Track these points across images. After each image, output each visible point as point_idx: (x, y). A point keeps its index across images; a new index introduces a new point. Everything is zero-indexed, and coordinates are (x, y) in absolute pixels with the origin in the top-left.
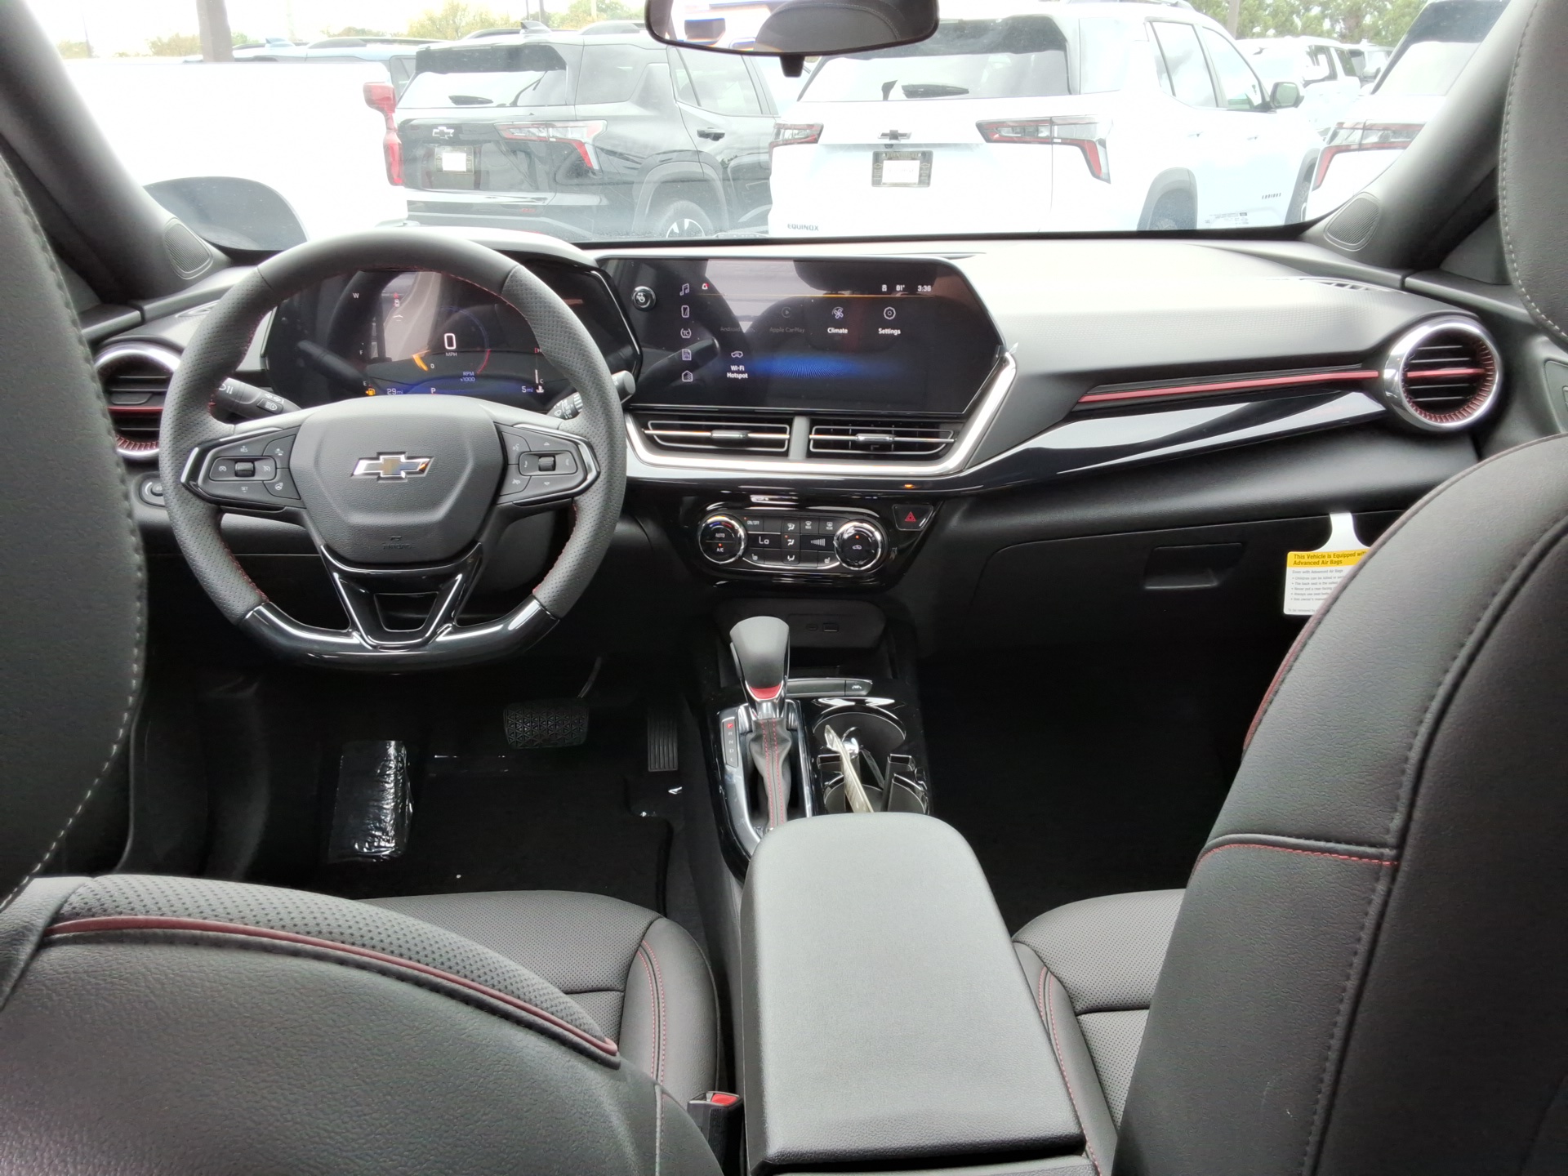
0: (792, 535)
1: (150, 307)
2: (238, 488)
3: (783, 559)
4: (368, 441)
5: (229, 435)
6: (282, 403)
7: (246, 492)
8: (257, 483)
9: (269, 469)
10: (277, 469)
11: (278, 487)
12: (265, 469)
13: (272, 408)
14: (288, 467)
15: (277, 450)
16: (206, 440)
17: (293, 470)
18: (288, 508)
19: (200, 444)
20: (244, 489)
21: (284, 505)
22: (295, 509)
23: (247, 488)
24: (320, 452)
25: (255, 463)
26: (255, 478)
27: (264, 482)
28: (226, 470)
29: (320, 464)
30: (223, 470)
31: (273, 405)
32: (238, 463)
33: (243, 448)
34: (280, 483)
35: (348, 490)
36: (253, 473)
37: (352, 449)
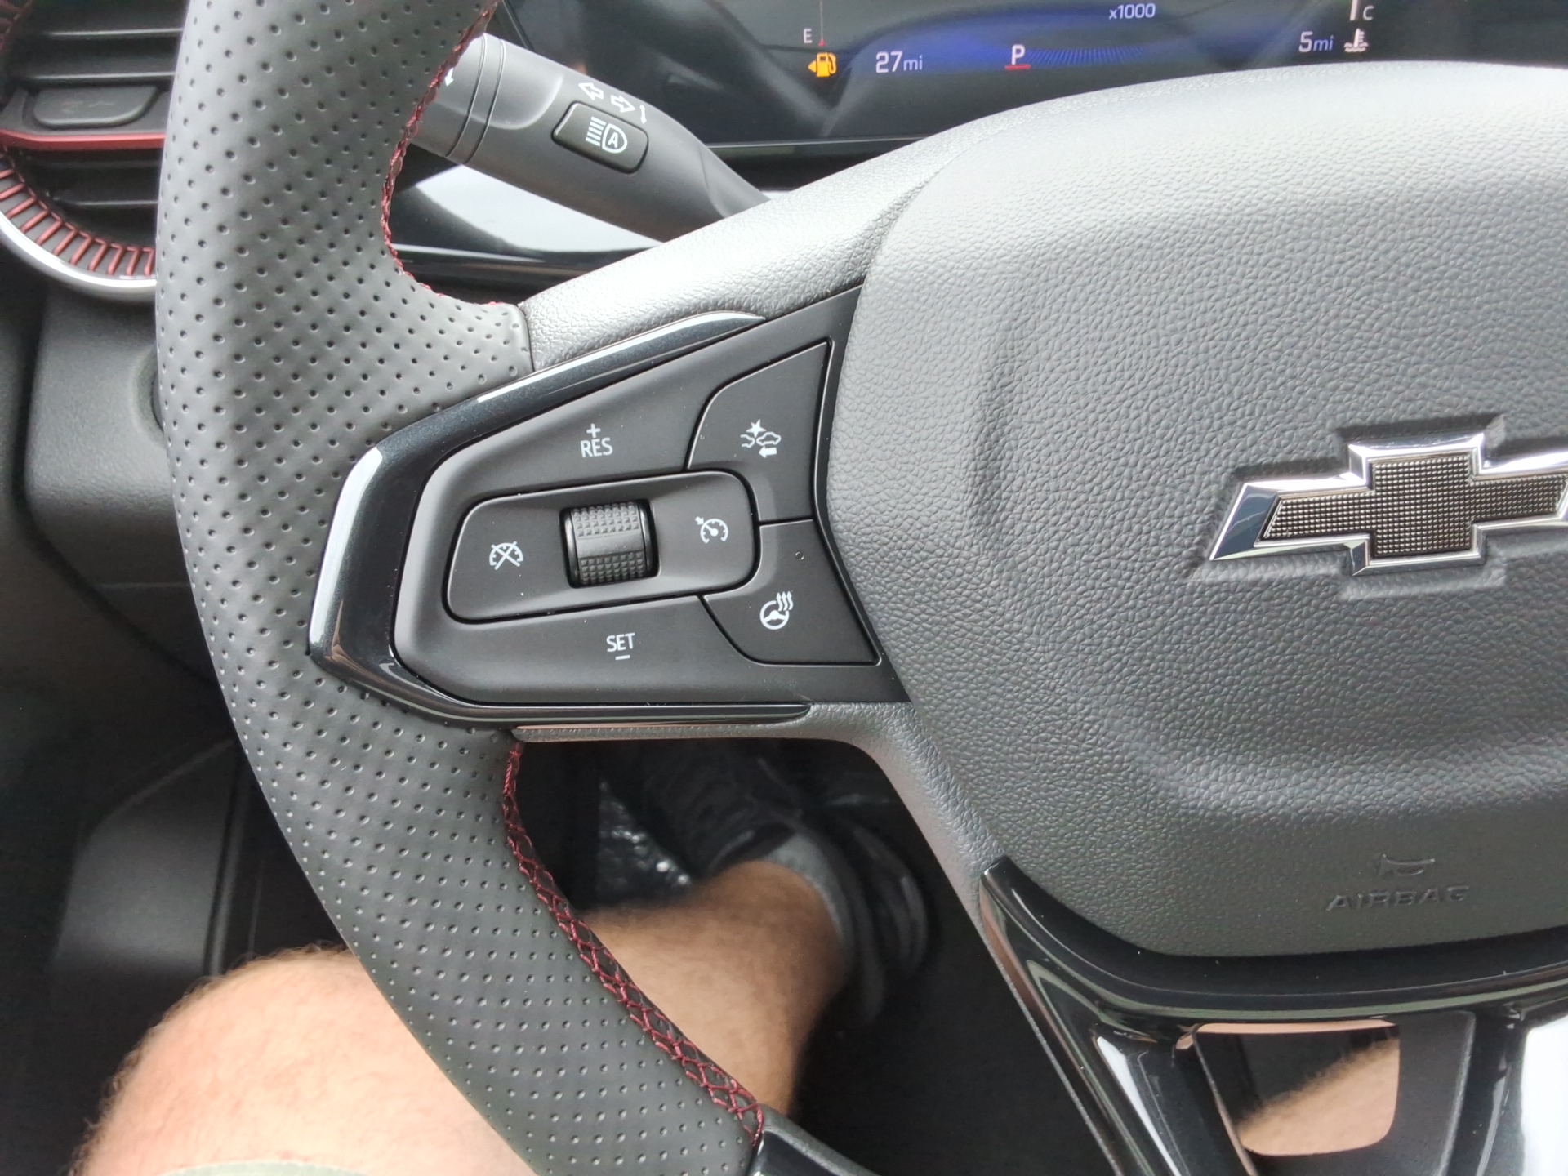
2: (590, 642)
4: (1276, 359)
5: (514, 374)
6: (643, 120)
7: (628, 657)
8: (674, 608)
9: (721, 529)
10: (761, 527)
11: (774, 615)
12: (703, 534)
13: (612, 146)
14: (813, 516)
15: (756, 428)
16: (405, 411)
17: (840, 526)
18: (824, 706)
19: (370, 441)
20: (619, 642)
21: (804, 698)
22: (855, 708)
23: (630, 636)
24: (1002, 434)
25: (654, 508)
26: (662, 582)
27: (707, 598)
28: (521, 559)
29: (1009, 505)
30: (506, 560)
31: (611, 132)
32: (575, 516)
33: (590, 437)
34: (778, 597)
35: (1178, 642)
36: (650, 559)
37: (1196, 414)
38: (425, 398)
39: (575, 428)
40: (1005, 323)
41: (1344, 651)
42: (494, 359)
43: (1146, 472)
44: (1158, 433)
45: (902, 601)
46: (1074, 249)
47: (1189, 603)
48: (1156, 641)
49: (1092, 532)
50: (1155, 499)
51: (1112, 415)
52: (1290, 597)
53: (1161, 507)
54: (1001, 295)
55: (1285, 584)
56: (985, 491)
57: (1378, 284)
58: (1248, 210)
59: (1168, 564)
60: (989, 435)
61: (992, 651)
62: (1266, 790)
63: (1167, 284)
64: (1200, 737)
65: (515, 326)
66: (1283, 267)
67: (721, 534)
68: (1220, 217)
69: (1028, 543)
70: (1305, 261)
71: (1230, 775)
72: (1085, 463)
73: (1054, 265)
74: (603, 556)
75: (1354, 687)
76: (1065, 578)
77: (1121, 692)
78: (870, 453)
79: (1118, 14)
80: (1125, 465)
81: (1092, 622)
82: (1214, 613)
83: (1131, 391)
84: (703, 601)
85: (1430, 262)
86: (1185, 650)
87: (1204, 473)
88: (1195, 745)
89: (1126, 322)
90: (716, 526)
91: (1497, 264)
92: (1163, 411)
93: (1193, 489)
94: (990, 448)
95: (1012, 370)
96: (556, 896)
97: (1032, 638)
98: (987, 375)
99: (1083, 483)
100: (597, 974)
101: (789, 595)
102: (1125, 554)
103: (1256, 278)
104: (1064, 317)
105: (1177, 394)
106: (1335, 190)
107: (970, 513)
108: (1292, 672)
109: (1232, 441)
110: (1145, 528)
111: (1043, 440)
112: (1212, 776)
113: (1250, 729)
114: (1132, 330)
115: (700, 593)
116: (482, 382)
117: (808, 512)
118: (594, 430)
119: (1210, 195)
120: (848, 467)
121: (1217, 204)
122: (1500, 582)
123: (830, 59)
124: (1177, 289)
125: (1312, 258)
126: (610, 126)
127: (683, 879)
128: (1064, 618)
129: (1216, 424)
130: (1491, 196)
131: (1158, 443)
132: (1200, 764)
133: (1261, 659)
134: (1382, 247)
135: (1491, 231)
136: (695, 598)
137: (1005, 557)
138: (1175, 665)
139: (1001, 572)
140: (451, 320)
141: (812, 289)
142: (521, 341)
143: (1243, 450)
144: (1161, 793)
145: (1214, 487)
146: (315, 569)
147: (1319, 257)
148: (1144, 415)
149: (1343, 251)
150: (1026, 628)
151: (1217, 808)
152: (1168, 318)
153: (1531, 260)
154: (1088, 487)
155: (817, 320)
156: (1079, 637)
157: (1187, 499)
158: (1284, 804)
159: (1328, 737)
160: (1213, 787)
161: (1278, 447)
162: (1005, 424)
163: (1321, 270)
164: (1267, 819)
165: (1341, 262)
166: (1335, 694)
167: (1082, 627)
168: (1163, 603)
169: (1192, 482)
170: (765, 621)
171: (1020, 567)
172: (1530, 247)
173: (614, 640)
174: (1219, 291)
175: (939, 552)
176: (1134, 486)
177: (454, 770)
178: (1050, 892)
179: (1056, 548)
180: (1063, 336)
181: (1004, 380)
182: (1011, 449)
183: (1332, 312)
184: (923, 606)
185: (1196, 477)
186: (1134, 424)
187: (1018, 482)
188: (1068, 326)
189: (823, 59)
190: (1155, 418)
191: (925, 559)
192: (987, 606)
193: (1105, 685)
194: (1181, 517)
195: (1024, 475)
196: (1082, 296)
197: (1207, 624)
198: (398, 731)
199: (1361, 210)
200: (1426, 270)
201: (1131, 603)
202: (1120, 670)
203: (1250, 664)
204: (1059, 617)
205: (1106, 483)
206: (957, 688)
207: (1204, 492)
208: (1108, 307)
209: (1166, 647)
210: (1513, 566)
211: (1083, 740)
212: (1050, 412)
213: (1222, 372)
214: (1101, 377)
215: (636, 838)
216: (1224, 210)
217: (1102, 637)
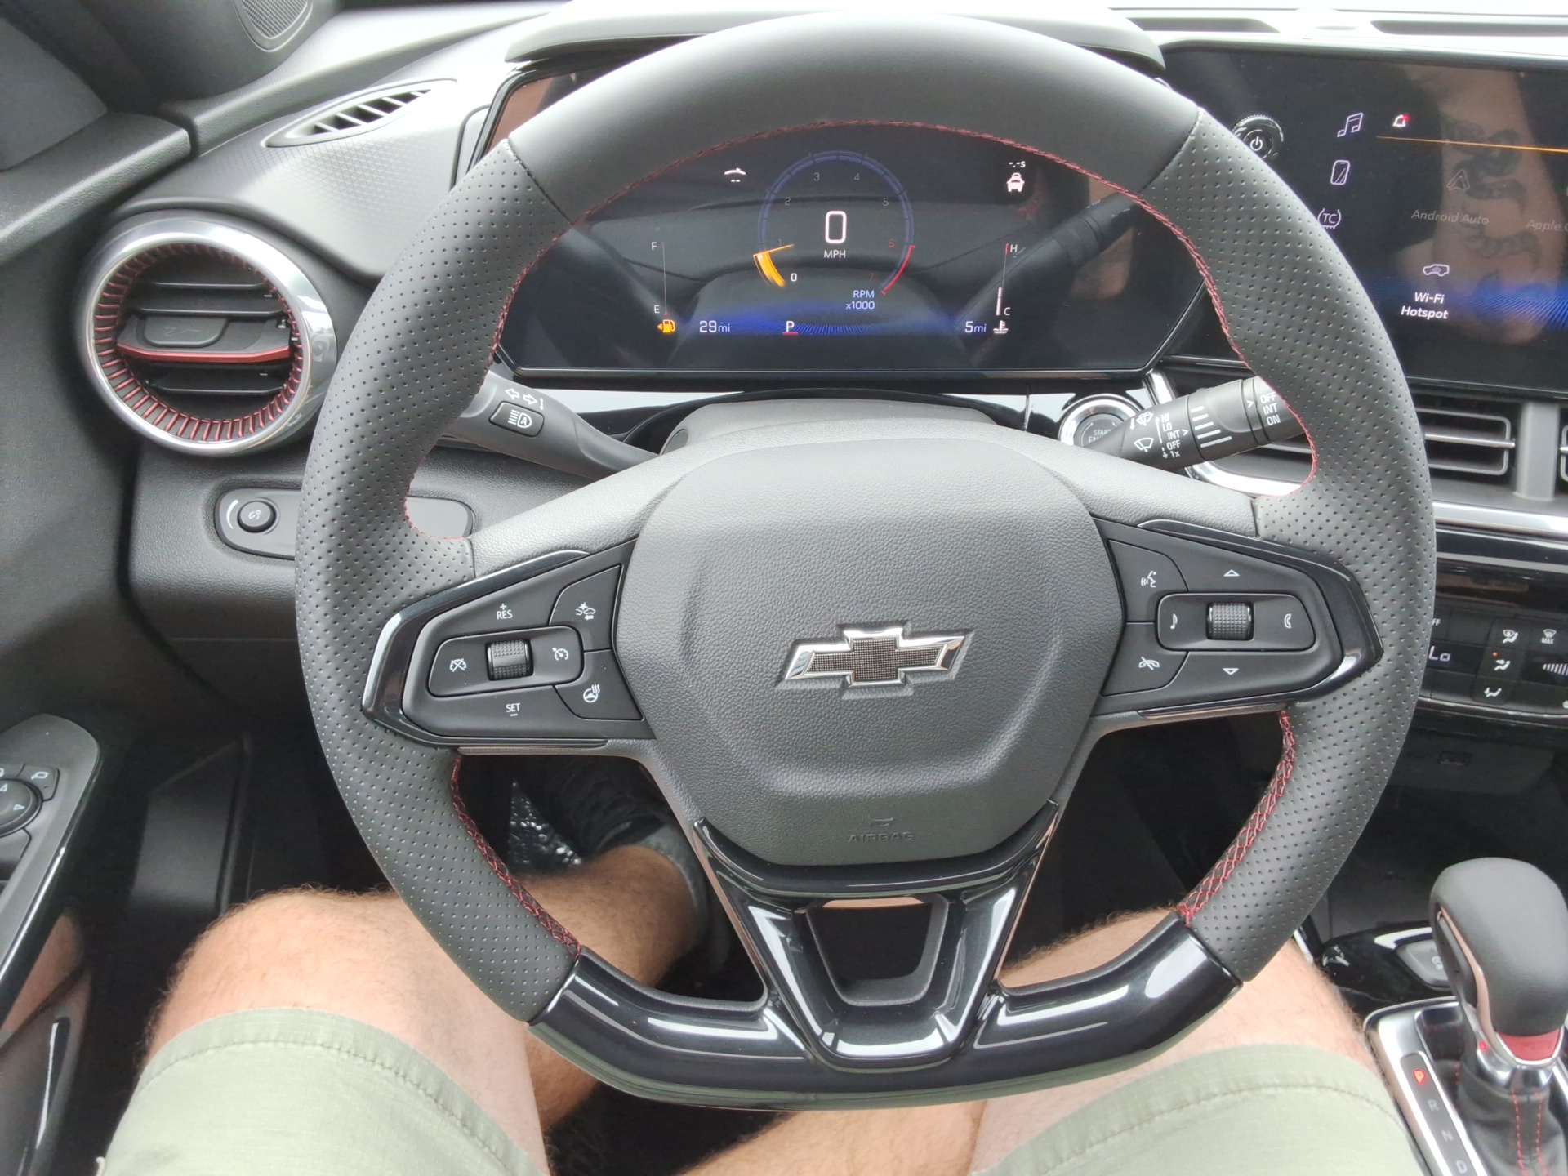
0: (1507, 652)
1: (206, 118)
2: (496, 706)
3: (1474, 691)
4: (814, 592)
5: (465, 579)
6: (542, 408)
7: (516, 715)
8: (540, 691)
9: (565, 654)
10: (585, 653)
11: (590, 696)
12: (556, 656)
13: (523, 425)
14: (611, 648)
15: (583, 606)
16: (412, 597)
17: (622, 655)
18: (615, 740)
19: (395, 611)
20: (513, 707)
21: (604, 736)
22: (631, 742)
23: (518, 704)
24: (695, 619)
25: (532, 643)
26: (535, 679)
27: (557, 687)
28: (465, 667)
29: (698, 651)
30: (458, 668)
31: (523, 417)
32: (493, 646)
33: (501, 610)
34: (593, 687)
35: (772, 716)
36: (529, 667)
37: (778, 615)
38: (423, 590)
39: (494, 606)
40: (697, 568)
41: (844, 722)
42: (456, 571)
43: (757, 639)
44: (763, 622)
45: (650, 692)
46: (730, 535)
47: (776, 699)
48: (763, 715)
49: (734, 665)
50: (761, 651)
51: (743, 613)
52: (819, 697)
53: (764, 655)
54: (696, 554)
55: (818, 691)
56: (687, 644)
57: (859, 561)
58: (806, 524)
59: (767, 681)
60: (688, 618)
61: (690, 718)
62: (813, 785)
63: (769, 555)
64: (784, 759)
65: (467, 554)
66: (818, 551)
67: (565, 656)
68: (794, 526)
69: (706, 669)
70: (828, 549)
71: (797, 777)
72: (731, 634)
73: (720, 543)
74: (505, 667)
75: (850, 738)
76: (723, 685)
77: (748, 738)
78: (636, 622)
79: (852, 306)
80: (748, 636)
81: (735, 706)
82: (787, 703)
83: (751, 603)
84: (555, 688)
85: (882, 552)
86: (775, 720)
87: (782, 641)
88: (782, 763)
89: (750, 571)
90: (562, 652)
91: (912, 554)
92: (764, 613)
93: (777, 648)
94: (689, 624)
95: (700, 590)
96: (476, 833)
97: (708, 712)
98: (688, 591)
99: (730, 643)
100: (497, 872)
101: (598, 686)
102: (748, 675)
103: (807, 555)
104: (723, 567)
105: (770, 605)
106: (845, 516)
107: (679, 653)
108: (822, 731)
109: (794, 627)
110: (757, 664)
111: (713, 622)
112: (790, 777)
113: (806, 756)
114: (752, 576)
115: (553, 684)
116: (450, 583)
117: (608, 646)
118: (503, 606)
119: (791, 514)
120: (626, 628)
121: (794, 519)
122: (911, 694)
123: (671, 323)
124: (772, 558)
125: (831, 548)
126: (522, 414)
127: (577, 861)
128: (722, 704)
129: (787, 620)
130: (913, 523)
131: (762, 627)
132: (784, 772)
133: (809, 725)
134: (862, 545)
135: (910, 539)
136: (551, 687)
137: (695, 674)
138: (772, 726)
139: (693, 681)
140: (436, 550)
141: (613, 540)
142: (470, 562)
143: (799, 632)
144: (766, 785)
145: (786, 647)
146: (367, 671)
147: (835, 547)
148: (756, 614)
149: (845, 545)
150: (705, 707)
151: (791, 792)
152: (768, 571)
153: (927, 553)
154: (732, 644)
155: (615, 555)
156: (729, 712)
157: (775, 652)
158: (821, 791)
159: (840, 760)
160: (790, 783)
161: (814, 631)
162: (696, 614)
163: (835, 553)
164: (814, 797)
165: (844, 550)
166: (841, 741)
167: (730, 708)
168: (765, 698)
169: (777, 645)
170: (585, 698)
171: (703, 679)
172: (927, 547)
173: (510, 707)
174: (791, 560)
175: (666, 670)
176: (752, 645)
177: (428, 768)
178: (723, 833)
179: (719, 671)
180: (723, 576)
181: (696, 594)
182: (698, 625)
183: (838, 573)
184: (659, 695)
185: (778, 643)
186: (752, 618)
187: (702, 640)
188: (725, 571)
189: (667, 323)
190: (761, 615)
191: (660, 673)
192: (687, 696)
193: (741, 734)
194: (772, 660)
195: (704, 637)
196: (731, 558)
197: (784, 708)
198: (402, 748)
199: (855, 526)
200: (880, 556)
201: (751, 698)
202: (748, 728)
203: (803, 727)
204: (720, 703)
205: (740, 643)
206: (676, 734)
207: (782, 650)
208: (742, 564)
209: (768, 718)
210: (916, 687)
211: (731, 760)
212: (716, 609)
213: (790, 597)
214: (738, 596)
215: (539, 828)
216: (796, 523)
217: (740, 712)
